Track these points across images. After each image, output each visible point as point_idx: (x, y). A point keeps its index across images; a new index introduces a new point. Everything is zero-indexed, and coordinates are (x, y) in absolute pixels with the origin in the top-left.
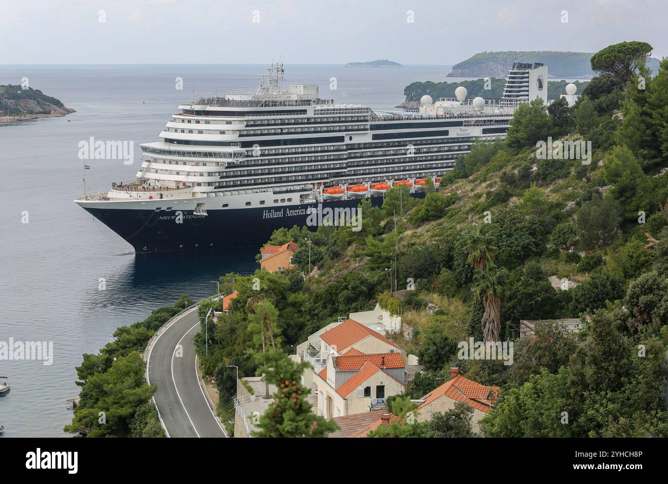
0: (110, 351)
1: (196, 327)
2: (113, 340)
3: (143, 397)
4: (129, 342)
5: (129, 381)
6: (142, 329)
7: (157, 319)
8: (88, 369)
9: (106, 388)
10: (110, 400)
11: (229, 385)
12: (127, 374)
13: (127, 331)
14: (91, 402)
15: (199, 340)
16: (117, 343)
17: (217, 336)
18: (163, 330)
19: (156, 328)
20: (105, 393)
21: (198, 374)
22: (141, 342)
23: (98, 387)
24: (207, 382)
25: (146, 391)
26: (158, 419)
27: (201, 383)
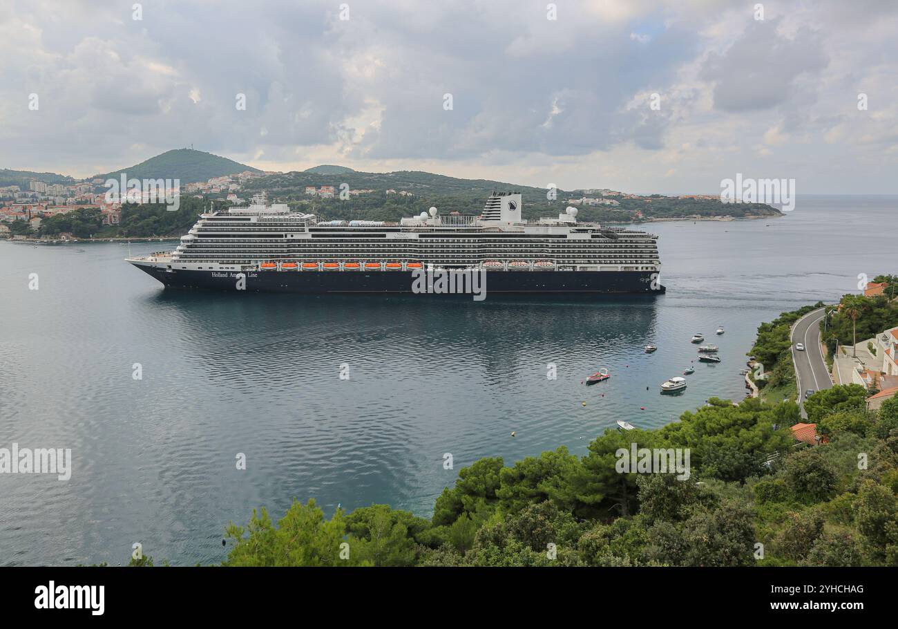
0: (776, 323)
1: (822, 318)
2: (779, 318)
3: (785, 346)
4: (787, 319)
5: (780, 338)
6: (794, 315)
7: (803, 311)
8: (764, 329)
9: (768, 339)
10: (769, 345)
11: (833, 348)
12: (779, 334)
13: (786, 314)
14: (761, 344)
15: (822, 323)
16: (780, 319)
17: (832, 323)
18: (806, 316)
19: (802, 315)
20: (766, 341)
21: (820, 339)
22: (793, 320)
23: (764, 338)
24: (823, 344)
25: (788, 344)
26: (791, 357)
27: (820, 344)
